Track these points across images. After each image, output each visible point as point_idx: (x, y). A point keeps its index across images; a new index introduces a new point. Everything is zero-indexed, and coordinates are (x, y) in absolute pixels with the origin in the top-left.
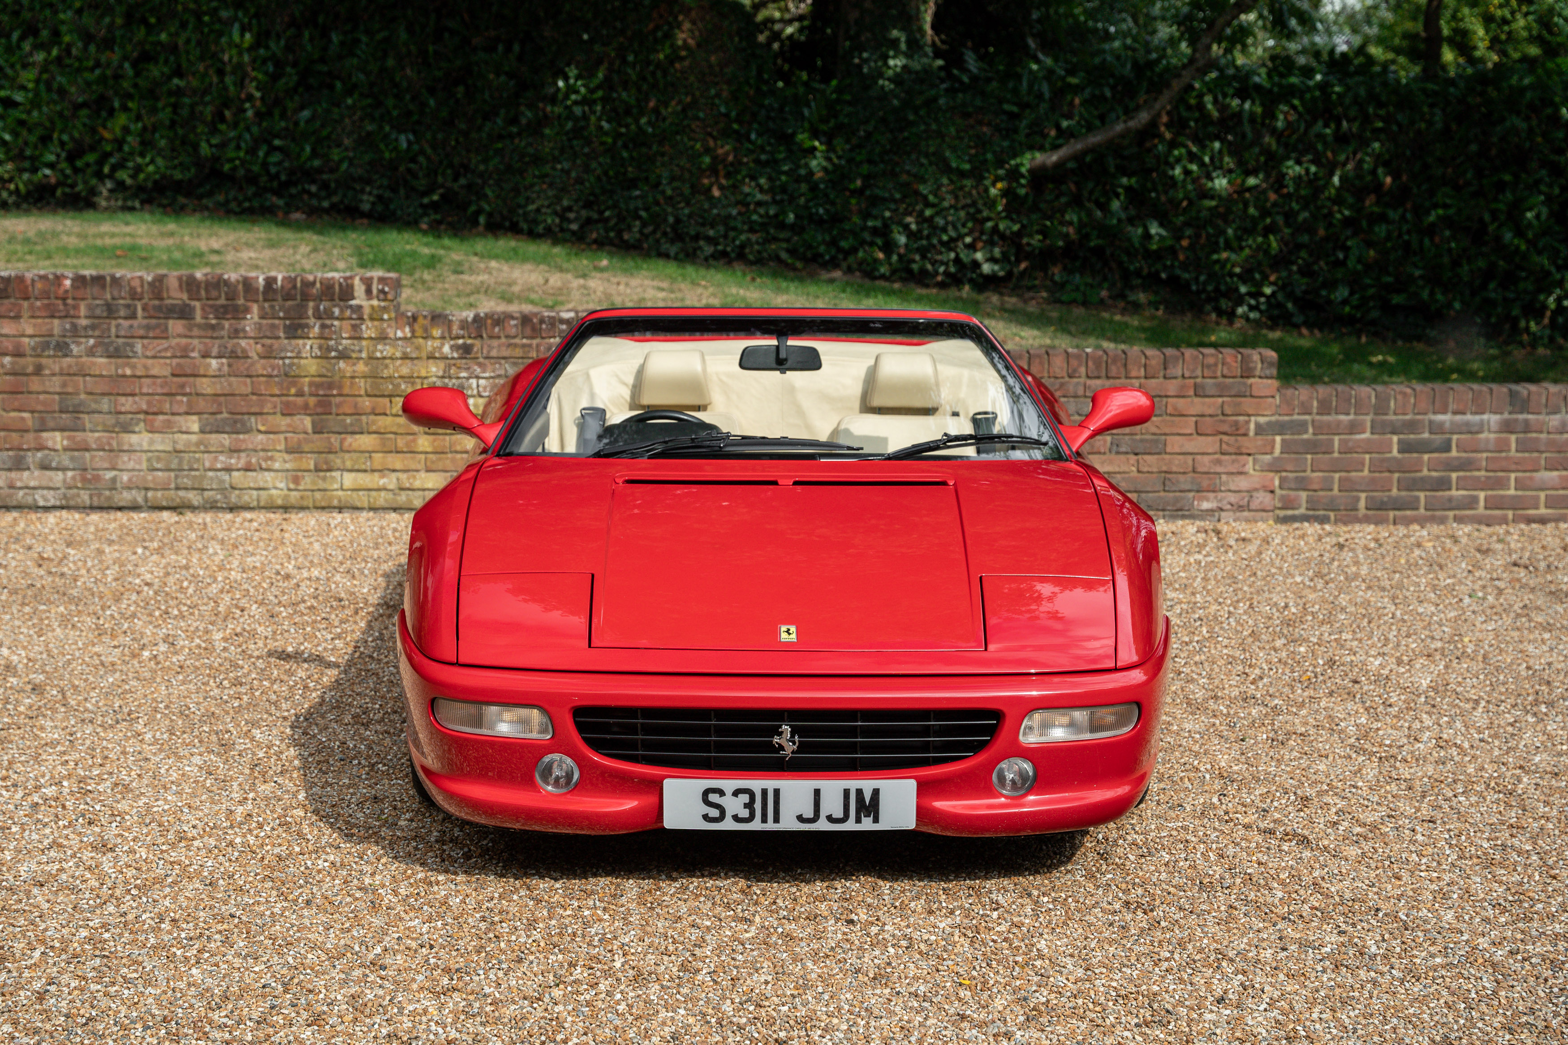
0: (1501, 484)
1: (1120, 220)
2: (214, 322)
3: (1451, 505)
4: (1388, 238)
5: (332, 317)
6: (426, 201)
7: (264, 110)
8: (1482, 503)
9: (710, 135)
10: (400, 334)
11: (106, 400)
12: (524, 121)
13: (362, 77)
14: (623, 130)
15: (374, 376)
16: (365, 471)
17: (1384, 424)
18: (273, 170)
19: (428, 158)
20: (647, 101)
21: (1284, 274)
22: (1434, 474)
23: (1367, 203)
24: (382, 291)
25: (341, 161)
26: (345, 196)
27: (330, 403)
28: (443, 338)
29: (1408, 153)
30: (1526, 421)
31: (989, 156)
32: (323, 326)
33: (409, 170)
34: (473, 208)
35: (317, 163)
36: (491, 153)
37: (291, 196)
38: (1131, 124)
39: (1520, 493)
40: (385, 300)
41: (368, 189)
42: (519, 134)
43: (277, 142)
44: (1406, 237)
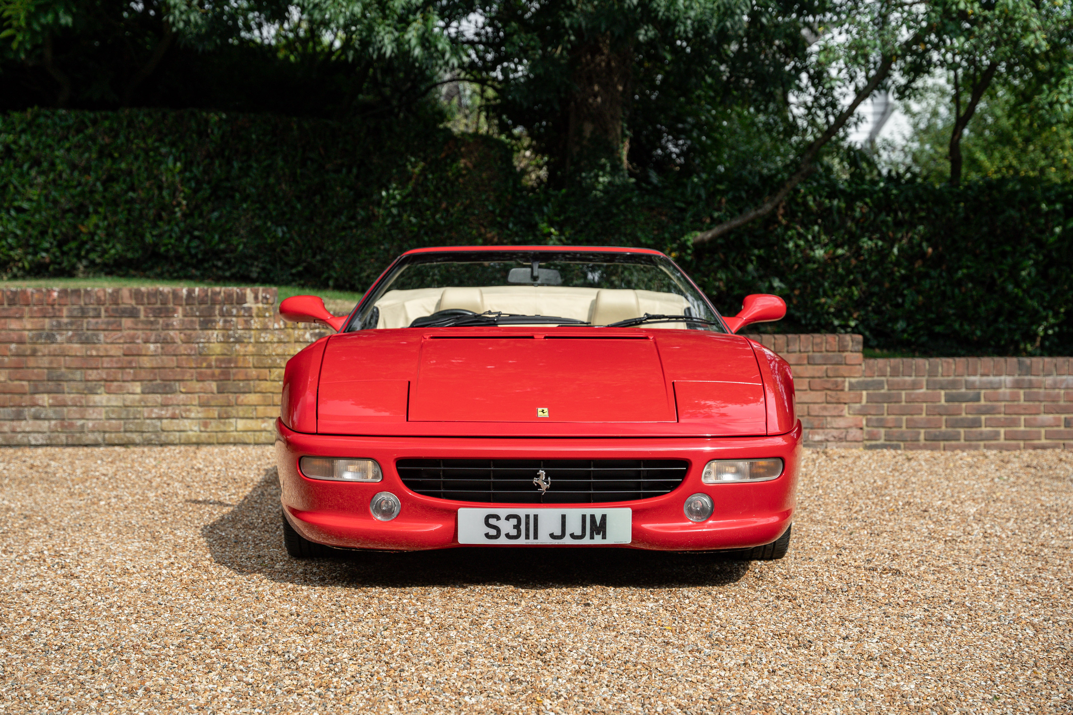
0: (1015, 423)
1: (753, 278)
2: (152, 319)
3: (981, 437)
4: (931, 288)
5: (231, 315)
6: (294, 271)
7: (188, 212)
8: (1002, 436)
9: (482, 225)
10: (276, 326)
11: (78, 372)
12: (359, 218)
13: (253, 190)
14: (425, 223)
15: (259, 355)
16: (252, 418)
17: (935, 382)
18: (193, 251)
19: (296, 243)
20: (440, 203)
21: (863, 313)
22: (970, 416)
23: (917, 265)
24: (265, 298)
25: (238, 245)
26: (240, 268)
27: (229, 373)
28: (305, 328)
29: (942, 233)
30: (1030, 381)
31: (667, 235)
32: (225, 321)
33: (283, 251)
34: (325, 275)
35: (222, 246)
36: (337, 239)
37: (205, 269)
38: (760, 212)
39: (1028, 429)
40: (267, 303)
41: (256, 263)
42: (356, 227)
43: (196, 233)
44: (943, 288)
